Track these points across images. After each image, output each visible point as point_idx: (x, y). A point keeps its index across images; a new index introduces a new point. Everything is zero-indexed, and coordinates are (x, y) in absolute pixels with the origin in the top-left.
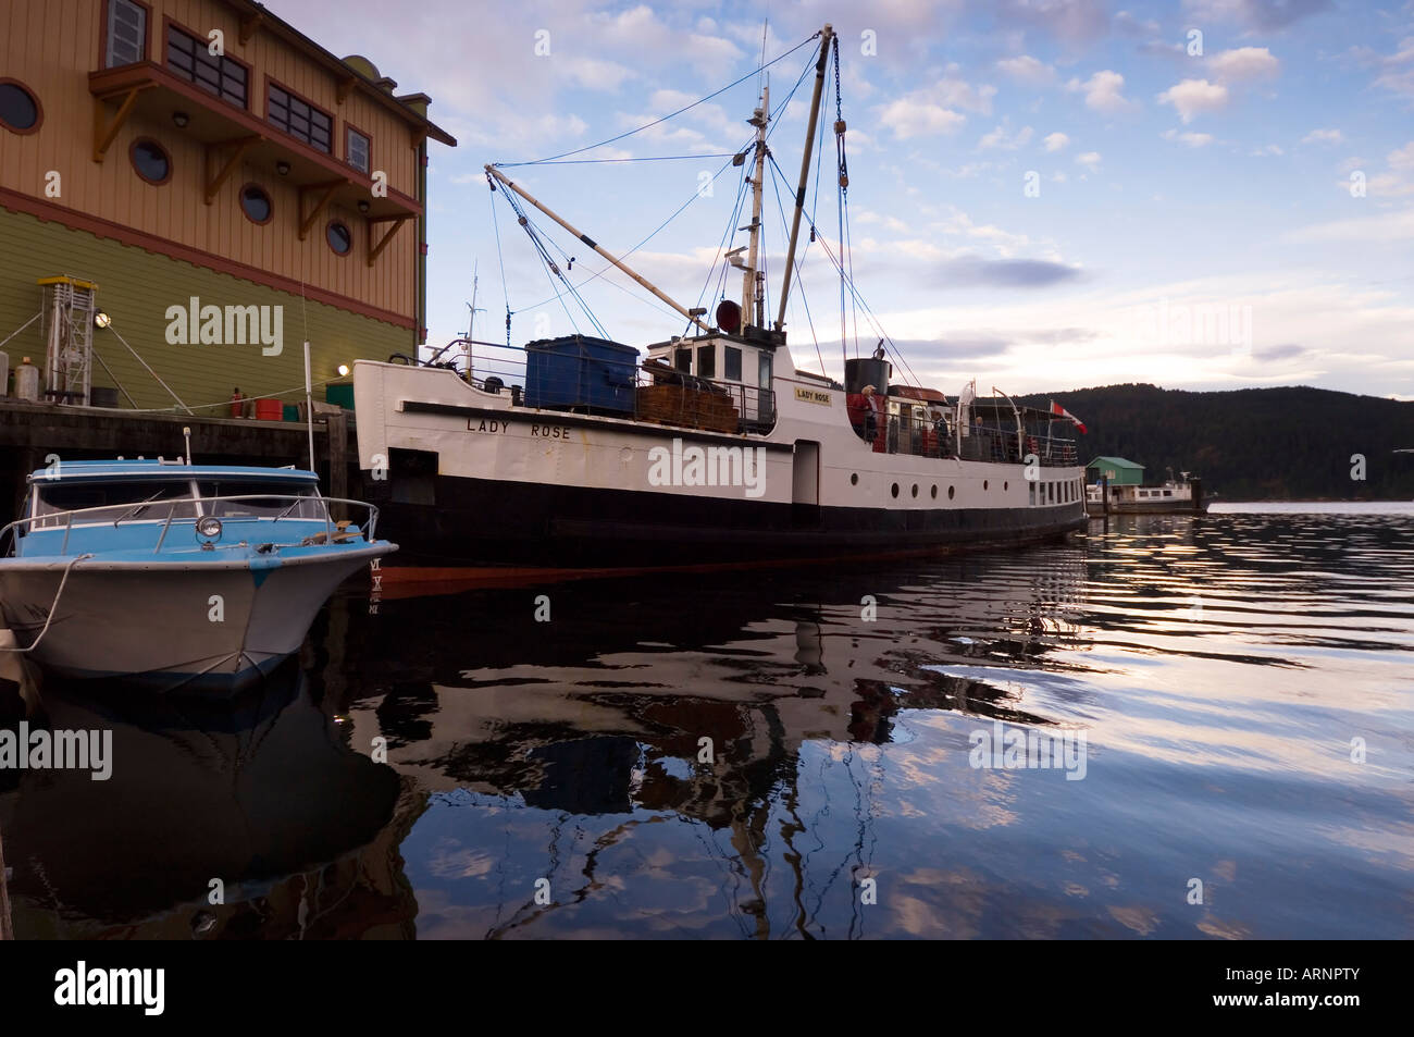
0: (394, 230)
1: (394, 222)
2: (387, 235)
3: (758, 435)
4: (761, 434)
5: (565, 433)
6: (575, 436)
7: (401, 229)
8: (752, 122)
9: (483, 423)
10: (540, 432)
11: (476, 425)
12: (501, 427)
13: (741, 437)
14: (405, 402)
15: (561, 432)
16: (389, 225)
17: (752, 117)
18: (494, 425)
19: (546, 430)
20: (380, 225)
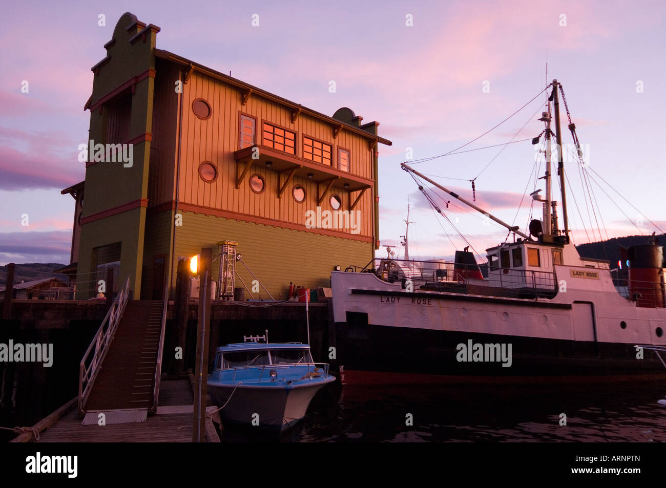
0: (361, 194)
1: (361, 191)
2: (358, 198)
3: (546, 299)
4: (548, 298)
5: (429, 302)
6: (434, 303)
7: (365, 193)
8: (541, 120)
9: (388, 298)
10: (416, 302)
11: (385, 299)
12: (396, 300)
13: (533, 300)
14: (352, 290)
15: (427, 301)
16: (359, 192)
17: (541, 117)
18: (393, 299)
19: (419, 300)
20: (355, 192)
